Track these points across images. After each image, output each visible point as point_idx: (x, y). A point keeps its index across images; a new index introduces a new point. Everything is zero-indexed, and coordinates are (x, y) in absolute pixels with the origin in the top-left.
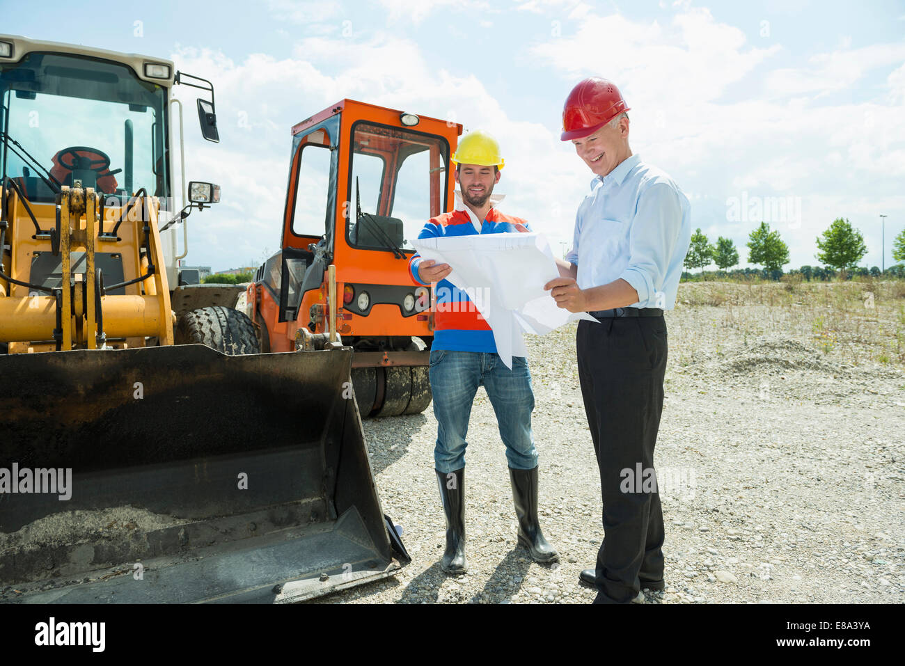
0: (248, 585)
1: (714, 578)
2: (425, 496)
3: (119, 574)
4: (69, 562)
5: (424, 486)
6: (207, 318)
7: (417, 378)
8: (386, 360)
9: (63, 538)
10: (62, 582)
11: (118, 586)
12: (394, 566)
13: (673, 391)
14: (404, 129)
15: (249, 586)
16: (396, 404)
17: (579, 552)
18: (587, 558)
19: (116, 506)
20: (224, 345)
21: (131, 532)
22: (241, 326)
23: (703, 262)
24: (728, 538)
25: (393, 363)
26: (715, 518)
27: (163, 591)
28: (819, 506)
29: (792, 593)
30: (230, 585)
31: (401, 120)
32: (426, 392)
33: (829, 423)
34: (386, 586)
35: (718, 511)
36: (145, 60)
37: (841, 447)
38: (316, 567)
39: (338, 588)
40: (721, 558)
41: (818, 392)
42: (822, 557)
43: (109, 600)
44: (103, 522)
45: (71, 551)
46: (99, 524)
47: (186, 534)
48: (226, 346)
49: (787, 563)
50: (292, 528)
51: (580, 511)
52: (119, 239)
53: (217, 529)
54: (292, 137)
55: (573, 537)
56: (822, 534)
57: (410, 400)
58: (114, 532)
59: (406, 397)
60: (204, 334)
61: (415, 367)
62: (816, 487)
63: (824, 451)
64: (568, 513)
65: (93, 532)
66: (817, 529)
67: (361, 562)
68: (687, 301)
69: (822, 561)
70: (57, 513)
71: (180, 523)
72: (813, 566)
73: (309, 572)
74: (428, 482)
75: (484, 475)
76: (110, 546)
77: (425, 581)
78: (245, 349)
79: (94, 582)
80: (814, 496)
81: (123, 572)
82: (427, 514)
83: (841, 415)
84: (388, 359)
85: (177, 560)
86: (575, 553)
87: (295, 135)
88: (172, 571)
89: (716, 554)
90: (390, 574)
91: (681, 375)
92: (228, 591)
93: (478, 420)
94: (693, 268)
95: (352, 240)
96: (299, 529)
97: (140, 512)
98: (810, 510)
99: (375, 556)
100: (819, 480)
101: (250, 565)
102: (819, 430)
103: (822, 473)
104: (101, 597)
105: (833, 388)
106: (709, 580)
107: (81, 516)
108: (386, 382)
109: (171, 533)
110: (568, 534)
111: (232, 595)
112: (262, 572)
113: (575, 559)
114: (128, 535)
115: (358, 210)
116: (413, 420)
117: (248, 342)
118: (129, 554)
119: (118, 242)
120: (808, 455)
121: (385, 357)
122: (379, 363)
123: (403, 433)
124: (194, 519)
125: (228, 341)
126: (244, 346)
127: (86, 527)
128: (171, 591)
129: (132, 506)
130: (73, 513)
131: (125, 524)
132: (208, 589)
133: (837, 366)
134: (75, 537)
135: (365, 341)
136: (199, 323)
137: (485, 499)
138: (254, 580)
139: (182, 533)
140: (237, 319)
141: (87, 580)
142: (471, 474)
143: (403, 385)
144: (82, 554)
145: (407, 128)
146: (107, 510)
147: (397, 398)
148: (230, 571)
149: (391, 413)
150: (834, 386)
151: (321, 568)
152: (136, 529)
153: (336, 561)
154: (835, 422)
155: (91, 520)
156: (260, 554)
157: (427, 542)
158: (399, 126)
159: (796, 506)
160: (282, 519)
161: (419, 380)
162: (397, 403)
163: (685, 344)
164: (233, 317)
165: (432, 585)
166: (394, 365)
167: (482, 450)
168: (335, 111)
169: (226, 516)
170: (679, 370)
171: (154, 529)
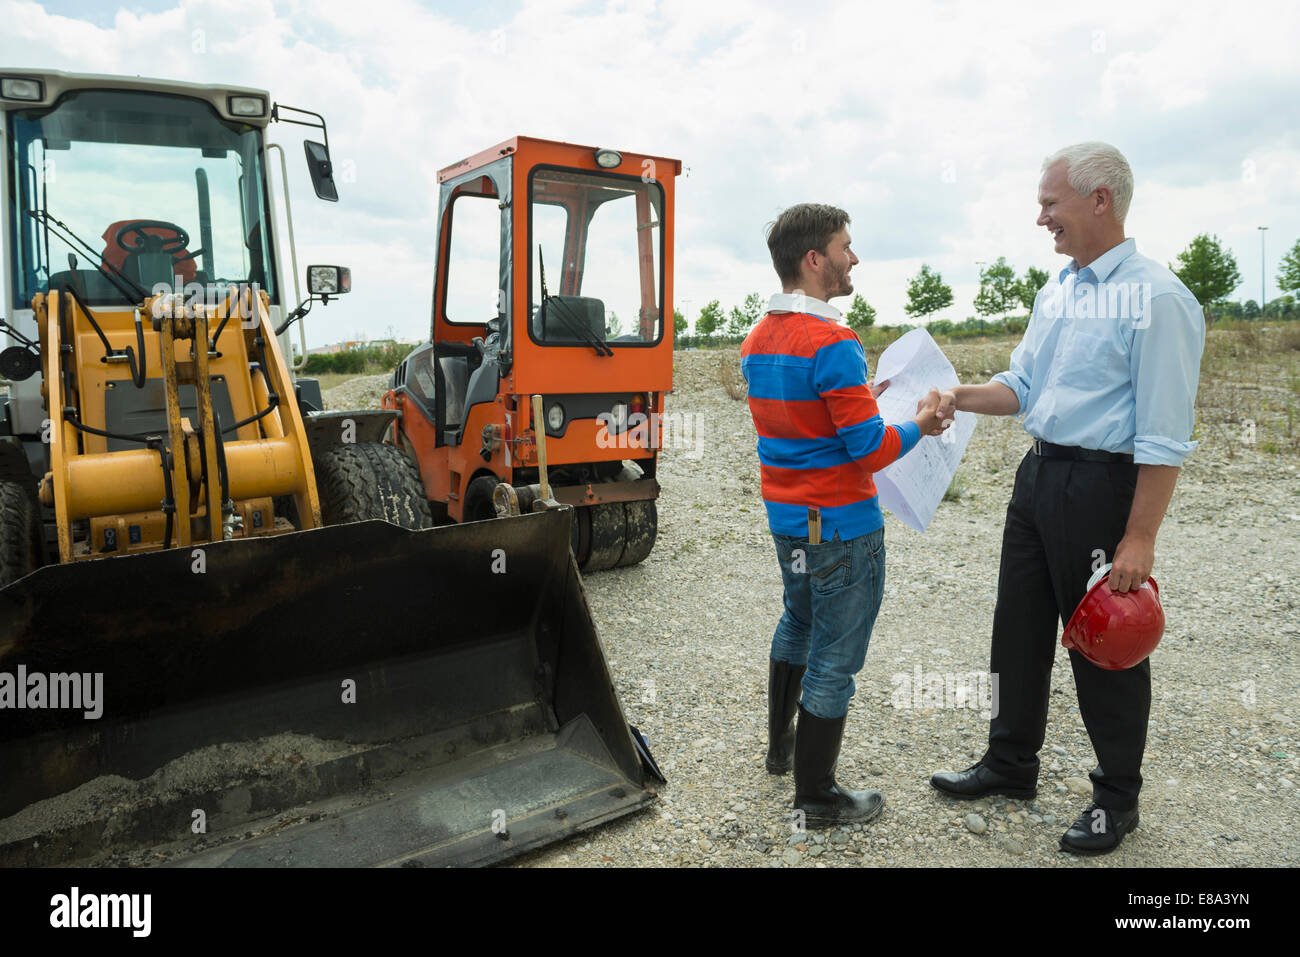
0: (463, 830)
1: (1065, 788)
2: (667, 688)
3: (288, 824)
4: (221, 812)
5: (664, 674)
6: (354, 460)
7: (633, 518)
8: (591, 497)
9: (209, 780)
10: (217, 839)
11: (294, 843)
12: (648, 793)
13: (981, 512)
14: (601, 172)
15: (465, 833)
16: (606, 554)
17: (885, 759)
18: (897, 768)
19: (272, 733)
20: (382, 497)
21: (297, 767)
22: (402, 471)
23: (1007, 305)
24: (1078, 731)
25: (600, 499)
26: (1059, 704)
27: (355, 845)
28: (1194, 677)
29: (1168, 803)
30: (439, 833)
31: (596, 161)
32: (646, 535)
33: (1200, 551)
34: (640, 820)
35: (1061, 693)
36: (229, 92)
37: (1219, 589)
38: (547, 801)
39: (582, 828)
40: (1070, 759)
41: (1182, 505)
42: (1203, 752)
43: (287, 862)
44: (259, 757)
45: (222, 798)
46: (253, 759)
47: (366, 763)
48: (385, 499)
49: (1158, 762)
50: (501, 745)
51: (879, 701)
52: (219, 355)
53: (406, 754)
54: (439, 185)
55: (875, 738)
56: (1201, 720)
57: (625, 547)
58: (274, 769)
59: (620, 543)
60: (353, 485)
61: (630, 502)
62: (1189, 649)
63: (1196, 596)
64: (862, 705)
65: (246, 771)
66: (1195, 712)
67: (604, 790)
68: (988, 371)
69: (1204, 757)
70: (198, 748)
71: (357, 750)
72: (1192, 765)
73: (539, 807)
74: (668, 668)
75: (741, 654)
76: (271, 788)
77: (690, 810)
78: (410, 501)
79: (260, 838)
80: (1186, 663)
81: (294, 820)
82: (676, 715)
83: (1215, 537)
84: (594, 494)
85: (359, 799)
86: (879, 761)
87: (442, 183)
88: (360, 818)
89: (1063, 754)
90: (644, 805)
91: (989, 487)
92: (439, 841)
93: (721, 571)
94: (991, 315)
95: (537, 334)
96: (511, 745)
97: (304, 739)
98: (1182, 685)
99: (620, 781)
100: (1191, 640)
101: (461, 802)
102: (1187, 564)
103: (1195, 629)
104: (276, 858)
105: (1202, 499)
106: (1058, 791)
107: (228, 750)
108: (591, 526)
109: (347, 764)
110: (867, 735)
111: (445, 845)
112: (478, 811)
113: (881, 770)
114: (293, 771)
115: (544, 292)
116: (631, 573)
117: (413, 491)
118: (296, 796)
119: (218, 359)
120: (1173, 601)
121: (590, 492)
122: (581, 501)
123: (620, 595)
124: (375, 744)
125: (386, 493)
126: (408, 497)
127: (237, 764)
128: (366, 845)
129: (294, 733)
130: (219, 747)
131: (287, 756)
132: (412, 839)
133: (1207, 465)
134: (224, 778)
135: (559, 471)
136: (344, 469)
137: (749, 689)
138: (469, 823)
139: (361, 763)
140: (394, 460)
141: (249, 835)
142: (722, 653)
143: (615, 528)
144: (237, 800)
145: (605, 170)
146: (261, 739)
147: (608, 546)
148: (436, 813)
149: (600, 567)
150: (1203, 495)
151: (554, 802)
152: (301, 762)
153: (571, 790)
154: (1208, 550)
155: (242, 754)
156: (470, 786)
157: (682, 755)
158: (594, 168)
159: (1164, 679)
160: (487, 735)
161: (637, 520)
162: (608, 553)
163: (991, 438)
164: (388, 457)
165: (699, 816)
166: (601, 502)
167: (732, 615)
168: (503, 152)
169: (416, 736)
170: (985, 479)
171: (324, 761)
